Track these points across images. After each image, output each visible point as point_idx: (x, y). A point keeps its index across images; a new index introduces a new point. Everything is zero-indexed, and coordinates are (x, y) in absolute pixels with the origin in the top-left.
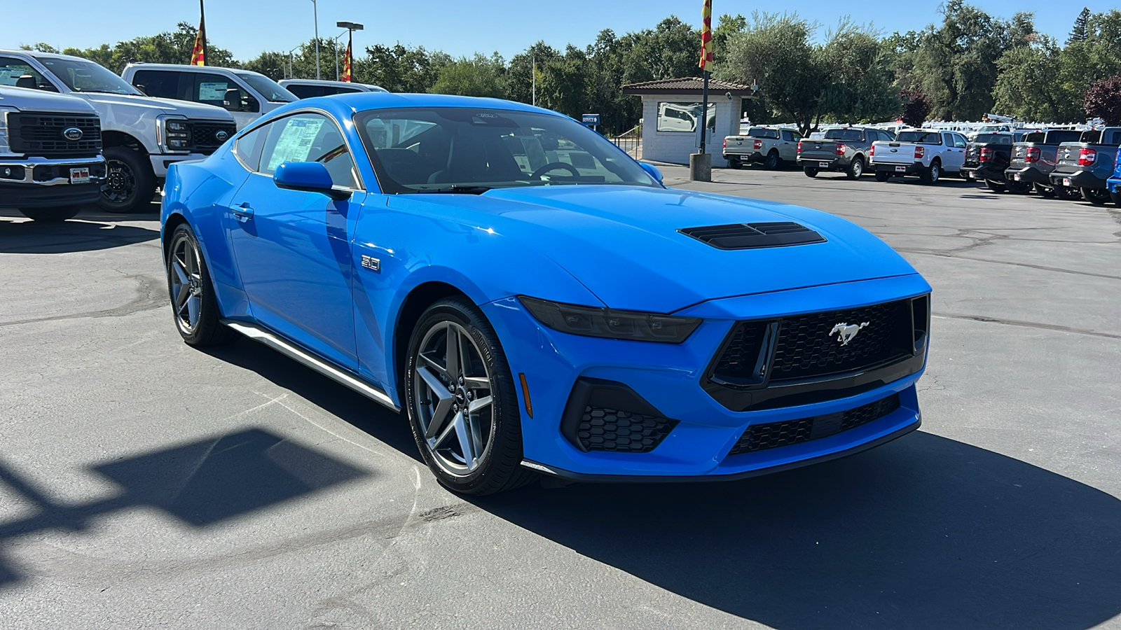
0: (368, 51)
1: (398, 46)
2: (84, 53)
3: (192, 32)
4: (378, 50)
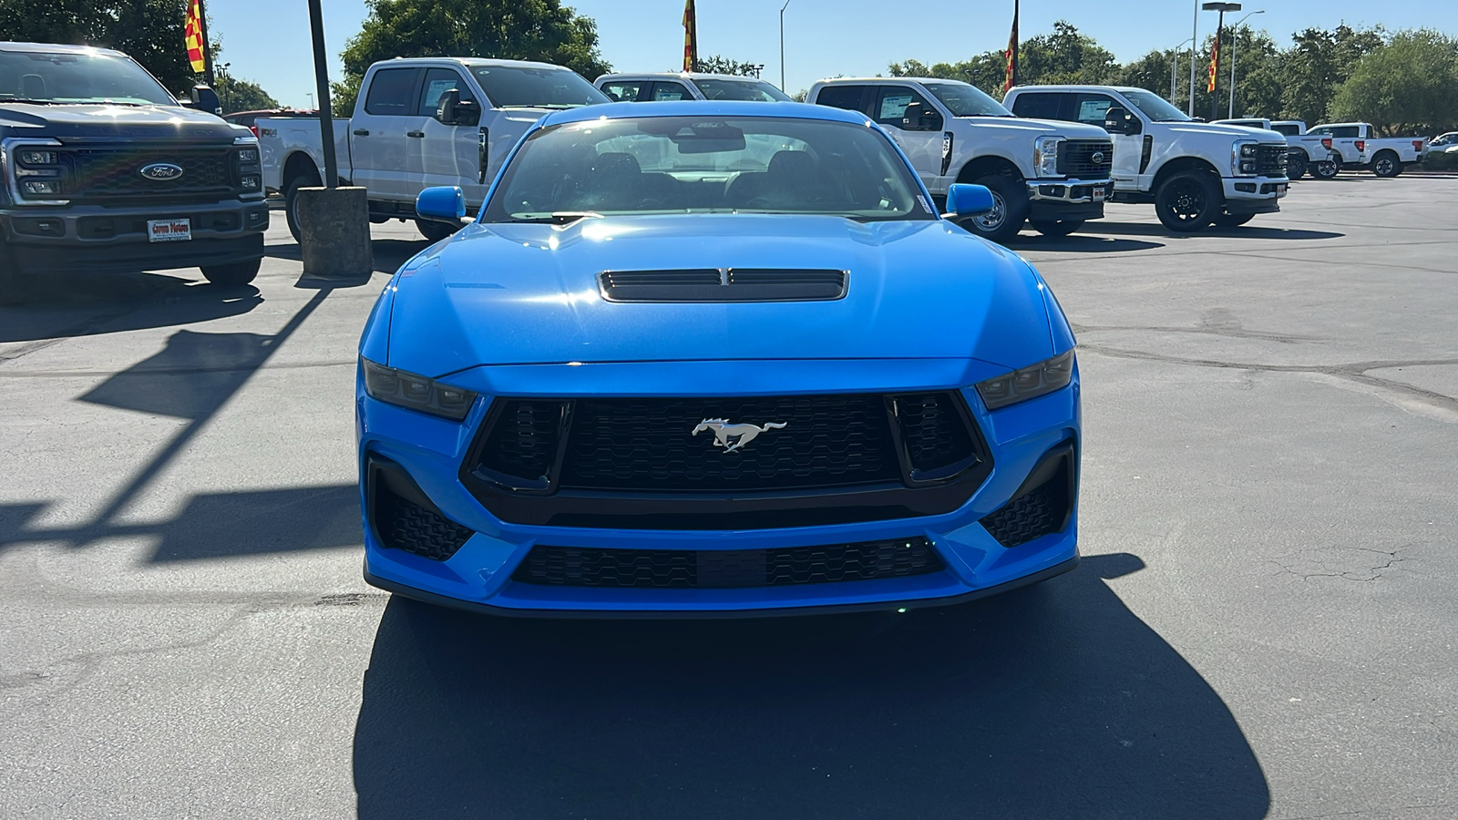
0: (1296, 38)
1: (1342, 28)
2: (954, 68)
3: (1069, 33)
4: (1311, 35)
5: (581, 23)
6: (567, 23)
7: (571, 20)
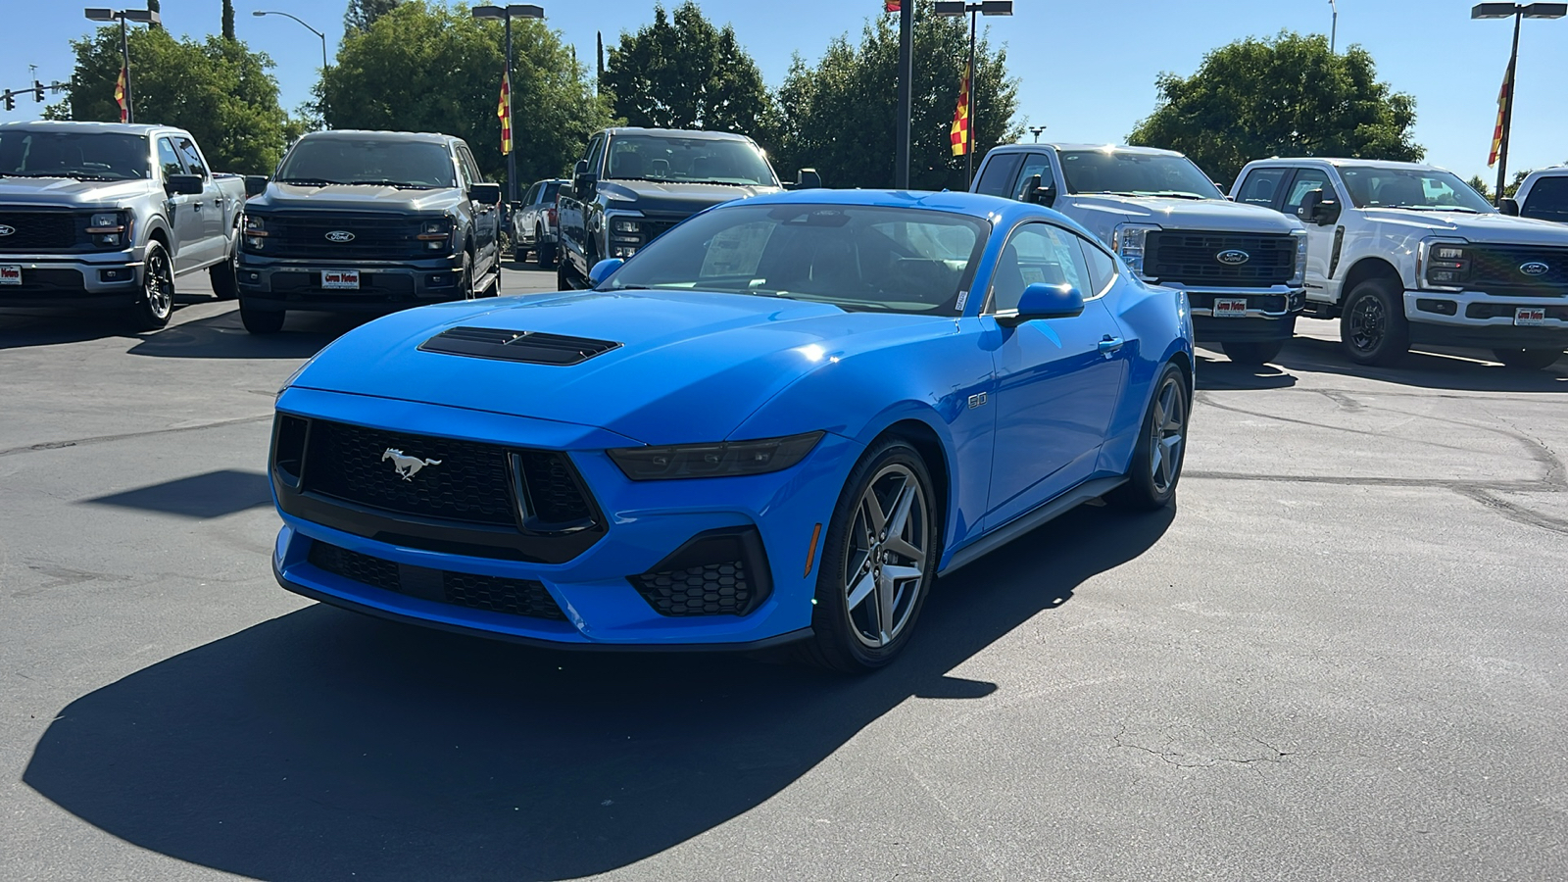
5: (1396, 101)
6: (1377, 101)
7: (1385, 98)
